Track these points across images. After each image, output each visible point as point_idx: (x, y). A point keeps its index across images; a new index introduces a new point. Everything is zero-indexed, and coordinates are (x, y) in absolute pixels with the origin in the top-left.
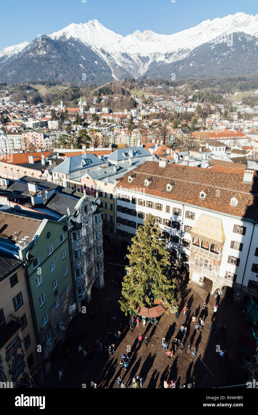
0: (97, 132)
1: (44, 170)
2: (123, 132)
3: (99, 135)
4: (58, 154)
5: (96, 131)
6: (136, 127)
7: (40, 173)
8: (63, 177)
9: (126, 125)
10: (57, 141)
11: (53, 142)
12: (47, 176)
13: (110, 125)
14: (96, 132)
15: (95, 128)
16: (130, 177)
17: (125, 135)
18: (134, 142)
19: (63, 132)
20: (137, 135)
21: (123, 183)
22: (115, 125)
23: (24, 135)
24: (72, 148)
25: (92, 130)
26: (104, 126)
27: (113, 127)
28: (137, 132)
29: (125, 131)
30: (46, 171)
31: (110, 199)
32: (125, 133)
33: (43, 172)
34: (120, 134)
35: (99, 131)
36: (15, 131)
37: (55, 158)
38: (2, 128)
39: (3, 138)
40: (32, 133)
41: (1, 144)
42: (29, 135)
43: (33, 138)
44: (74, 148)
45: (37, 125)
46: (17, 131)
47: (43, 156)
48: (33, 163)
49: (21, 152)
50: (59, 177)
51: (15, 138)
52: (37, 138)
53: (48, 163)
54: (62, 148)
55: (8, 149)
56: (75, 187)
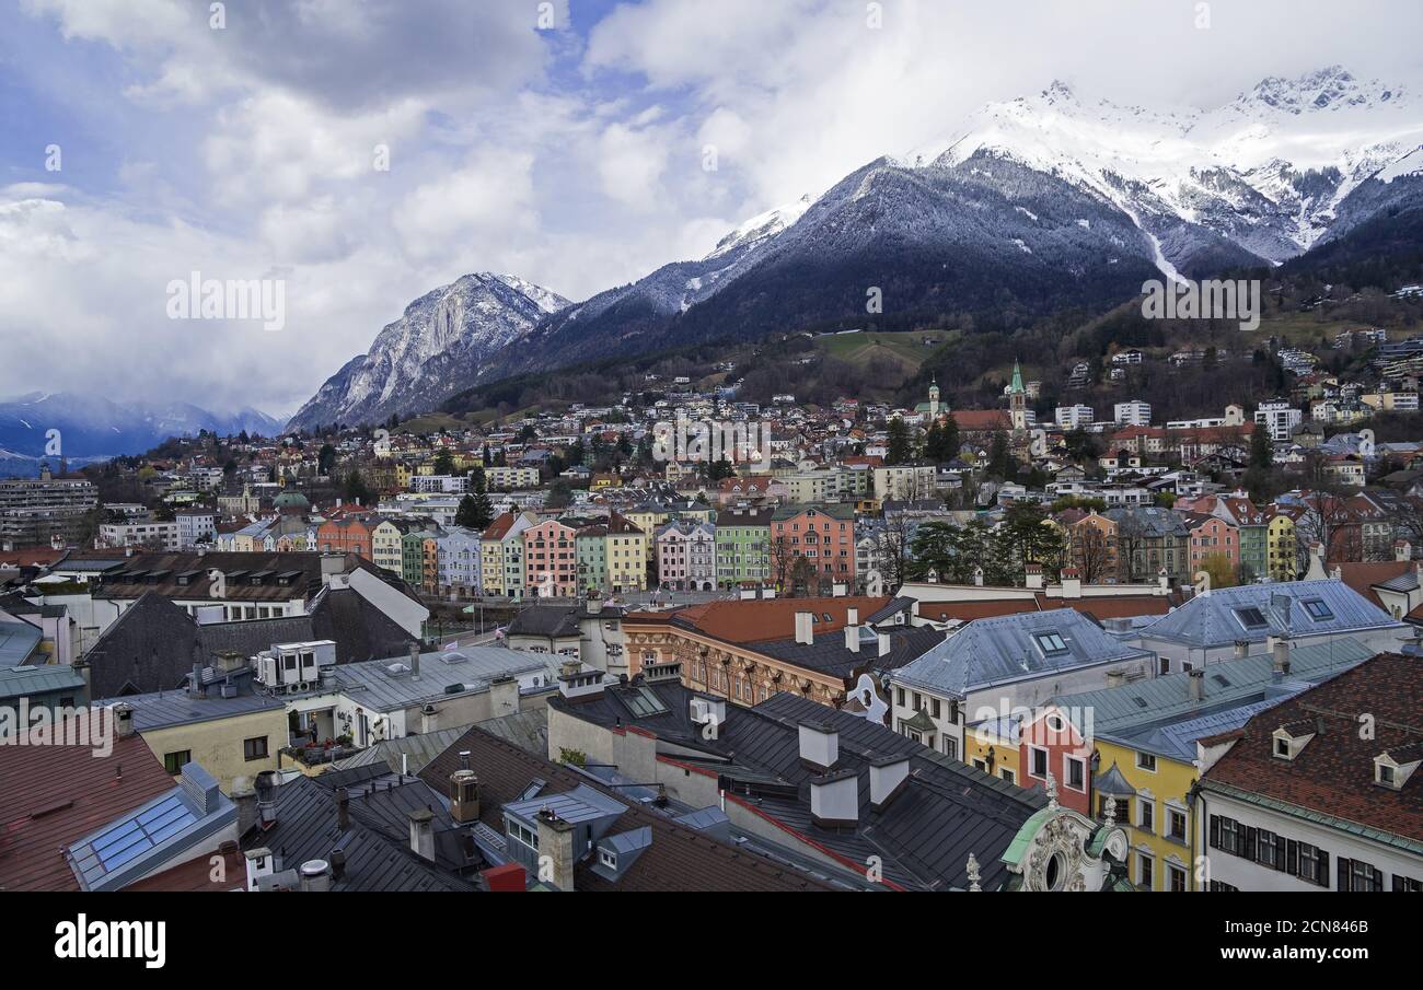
0: (1093, 513)
1: (857, 675)
2: (1222, 511)
3: (1105, 524)
4: (915, 608)
5: (1086, 506)
6: (1289, 483)
7: (836, 686)
8: (937, 714)
9: (1237, 474)
10: (908, 551)
11: (888, 556)
12: (869, 702)
13: (1155, 477)
14: (1088, 511)
15: (1077, 491)
16: (1280, 734)
17: (1232, 519)
18: (1282, 555)
19: (935, 513)
20: (1301, 521)
21: (1244, 764)
22: (1175, 476)
23: (780, 527)
24: (979, 580)
25: (1066, 505)
26: (1122, 481)
27: (1172, 484)
28: (1301, 511)
29: (1232, 504)
30: (866, 682)
32: (1235, 511)
33: (850, 684)
34: (1210, 517)
35: (1100, 507)
36: (746, 512)
37: (903, 622)
38: (701, 500)
39: (700, 538)
40: (811, 520)
41: (693, 562)
42: (796, 526)
43: (811, 535)
44: (987, 583)
45: (830, 487)
46: (753, 513)
47: (853, 616)
48: (810, 641)
49: (769, 594)
50: (917, 707)
51: (745, 537)
52: (827, 539)
53: (875, 645)
54: (934, 580)
55: (712, 580)
56: (990, 760)
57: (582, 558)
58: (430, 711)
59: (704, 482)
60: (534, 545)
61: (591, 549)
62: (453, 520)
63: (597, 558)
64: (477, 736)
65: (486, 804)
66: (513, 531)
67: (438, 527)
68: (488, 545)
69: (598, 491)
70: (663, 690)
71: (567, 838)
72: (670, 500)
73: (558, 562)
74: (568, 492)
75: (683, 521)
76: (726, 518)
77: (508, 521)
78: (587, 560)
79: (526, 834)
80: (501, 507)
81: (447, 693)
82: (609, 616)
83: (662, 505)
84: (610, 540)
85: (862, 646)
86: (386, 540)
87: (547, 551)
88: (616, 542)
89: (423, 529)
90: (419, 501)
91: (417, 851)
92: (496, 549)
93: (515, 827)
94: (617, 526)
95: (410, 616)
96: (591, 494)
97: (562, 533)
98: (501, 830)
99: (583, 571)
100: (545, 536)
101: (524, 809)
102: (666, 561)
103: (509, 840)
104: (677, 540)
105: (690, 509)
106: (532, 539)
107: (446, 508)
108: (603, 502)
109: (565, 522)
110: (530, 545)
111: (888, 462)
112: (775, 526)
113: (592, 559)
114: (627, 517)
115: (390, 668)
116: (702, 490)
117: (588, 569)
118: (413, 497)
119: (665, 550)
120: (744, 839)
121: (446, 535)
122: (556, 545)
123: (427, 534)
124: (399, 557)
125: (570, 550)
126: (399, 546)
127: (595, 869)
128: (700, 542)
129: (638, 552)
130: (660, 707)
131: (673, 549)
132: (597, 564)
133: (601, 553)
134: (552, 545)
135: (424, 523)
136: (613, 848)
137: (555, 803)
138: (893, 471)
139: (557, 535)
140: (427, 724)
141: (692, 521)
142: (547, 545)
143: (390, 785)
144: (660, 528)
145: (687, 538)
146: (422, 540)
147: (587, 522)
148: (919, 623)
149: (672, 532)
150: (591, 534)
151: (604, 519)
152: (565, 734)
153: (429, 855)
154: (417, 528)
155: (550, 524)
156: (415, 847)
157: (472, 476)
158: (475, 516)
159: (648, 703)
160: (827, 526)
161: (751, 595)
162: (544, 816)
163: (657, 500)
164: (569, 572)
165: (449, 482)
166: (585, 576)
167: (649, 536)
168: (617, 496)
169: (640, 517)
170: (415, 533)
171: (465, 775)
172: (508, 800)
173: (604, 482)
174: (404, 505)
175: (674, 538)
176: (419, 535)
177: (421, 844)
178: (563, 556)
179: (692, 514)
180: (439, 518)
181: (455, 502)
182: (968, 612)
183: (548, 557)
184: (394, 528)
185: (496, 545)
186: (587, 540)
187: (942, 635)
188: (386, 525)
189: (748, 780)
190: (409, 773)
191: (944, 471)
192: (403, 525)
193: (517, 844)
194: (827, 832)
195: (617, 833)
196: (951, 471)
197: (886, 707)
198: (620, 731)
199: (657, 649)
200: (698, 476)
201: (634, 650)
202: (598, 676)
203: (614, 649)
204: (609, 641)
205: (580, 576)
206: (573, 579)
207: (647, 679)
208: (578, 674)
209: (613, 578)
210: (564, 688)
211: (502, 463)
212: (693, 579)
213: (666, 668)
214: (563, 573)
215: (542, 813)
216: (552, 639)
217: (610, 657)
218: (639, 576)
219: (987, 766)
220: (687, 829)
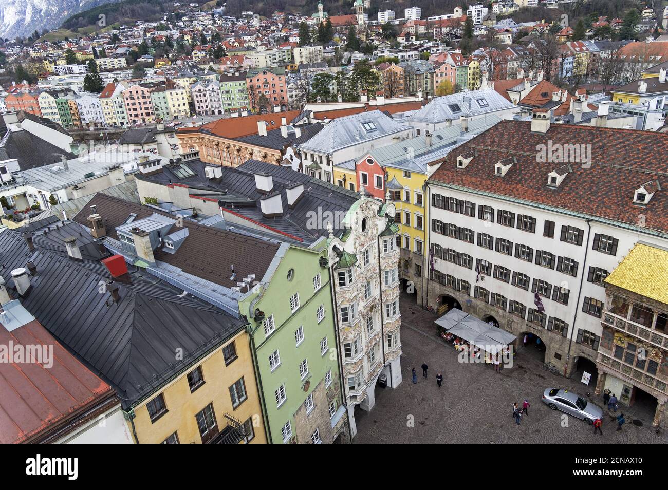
0: (393, 64)
1: (286, 148)
2: (449, 60)
3: (398, 69)
4: (312, 115)
5: (390, 61)
6: (479, 45)
7: (277, 154)
8: (321, 162)
9: (458, 42)
10: (311, 88)
11: (302, 91)
12: (292, 160)
13: (421, 45)
14: (391, 64)
15: (387, 54)
16: (460, 158)
17: (454, 64)
18: (474, 79)
19: (323, 69)
20: (482, 63)
21: (445, 172)
22: (430, 44)
23: (251, 80)
24: (340, 100)
25: (382, 62)
26: (407, 48)
27: (429, 48)
28: (483, 57)
29: (454, 56)
30: (290, 151)
31: (415, 205)
32: (455, 60)
33: (283, 153)
34: (444, 63)
35: (396, 61)
36: (234, 74)
37: (307, 122)
38: (211, 69)
39: (213, 89)
40: (265, 76)
41: (211, 101)
42: (258, 80)
43: (266, 84)
44: (343, 101)
45: (274, 59)
46: (237, 74)
47: (284, 121)
48: (265, 134)
49: (245, 114)
50: (313, 160)
51: (234, 87)
52: (274, 85)
53: (294, 134)
54: (320, 101)
55: (221, 109)
56: (344, 180)
57: (155, 103)
58: (76, 187)
59: (212, 60)
60: (129, 98)
61: (159, 98)
62: (83, 88)
63: (163, 103)
64: (100, 197)
65: (108, 228)
66: (116, 92)
67: (75, 93)
68: (105, 100)
69: (160, 68)
70: (192, 165)
71: (147, 239)
72: (196, 70)
73: (143, 106)
74: (142, 70)
75: (203, 81)
76: (224, 78)
77: (112, 88)
78: (158, 104)
79: (129, 239)
80: (108, 80)
81: (86, 178)
82: (168, 131)
83: (192, 73)
84: (168, 93)
85: (289, 134)
86: (46, 102)
87: (136, 101)
88: (171, 94)
89: (66, 95)
90: (61, 80)
91: (72, 256)
92: (109, 102)
93: (123, 237)
94: (170, 85)
95: (63, 141)
96: (155, 70)
97: (143, 91)
98: (118, 239)
99: (157, 110)
100: (134, 93)
101: (124, 229)
102: (198, 101)
103: (122, 243)
104: (202, 90)
105: (207, 75)
106: (127, 95)
107: (77, 83)
108: (162, 74)
109: (143, 85)
110: (127, 99)
111: (300, 44)
112: (248, 80)
113: (160, 103)
114: (175, 80)
115: (53, 169)
116: (211, 64)
117: (160, 109)
118: (57, 78)
119: (197, 96)
120: (232, 227)
121: (80, 97)
122: (141, 97)
123: (69, 97)
124: (56, 111)
125: (148, 100)
126: (54, 105)
127: (164, 250)
128: (213, 91)
129: (183, 98)
130: (191, 173)
131: (200, 96)
132: (163, 106)
133: (165, 100)
134: (138, 98)
135: (66, 91)
136: (171, 240)
137: (143, 225)
138: (303, 49)
139: (140, 93)
140: (76, 194)
141: (208, 81)
142: (136, 98)
143: (57, 226)
144: (192, 85)
145: (207, 89)
146: (67, 100)
147: (155, 85)
148: (314, 122)
149: (199, 86)
150: (158, 91)
151: (163, 83)
152: (146, 190)
153: (78, 256)
154: (63, 94)
155: (135, 87)
156: (70, 254)
157: (89, 64)
158: (94, 85)
159: (185, 171)
160: (273, 78)
161: (236, 115)
162: (135, 231)
163: (189, 70)
164: (150, 111)
165: (76, 68)
166: (158, 112)
167: (188, 89)
168: (168, 70)
169: (181, 80)
170: (62, 98)
171: (95, 216)
172: (120, 225)
173: (161, 63)
174: (53, 82)
175: (200, 90)
176: (65, 98)
177: (73, 253)
178: (145, 103)
179: (207, 77)
180: (75, 88)
181: (82, 79)
182: (333, 115)
183: (137, 104)
184: (49, 95)
185: (108, 100)
186: (156, 94)
187: (322, 127)
188: (44, 94)
189: (232, 201)
190: (68, 219)
191: (327, 48)
192: (54, 93)
193: (126, 244)
194: (269, 219)
195: (172, 233)
196: (330, 48)
197: (300, 161)
198: (171, 186)
199: (195, 145)
200: (208, 57)
201: (184, 146)
202: (159, 161)
203: (174, 147)
204: (171, 143)
205: (156, 112)
206: (152, 114)
207: (183, 160)
208: (147, 161)
209: (173, 112)
210: (141, 169)
211: (105, 56)
212: (213, 109)
213: (192, 154)
214: (147, 111)
215: (133, 229)
216: (142, 144)
217: (173, 151)
218: (185, 110)
219: (343, 182)
220: (204, 227)
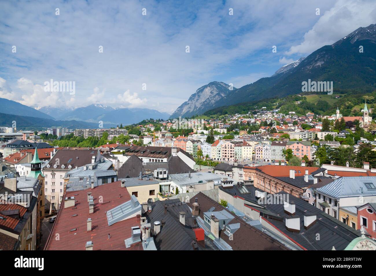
4: (326, 172)
8: (330, 203)
19: (336, 145)
23: (289, 146)
24: (348, 165)
30: (309, 191)
33: (304, 191)
36: (279, 142)
37: (322, 175)
38: (268, 138)
39: (267, 148)
40: (298, 145)
41: (265, 154)
42: (293, 146)
43: (298, 150)
44: (350, 166)
45: (304, 137)
46: (281, 142)
47: (307, 172)
48: (294, 178)
49: (283, 164)
51: (279, 149)
52: (302, 150)
53: (313, 181)
54: (333, 164)
55: (269, 159)
56: (347, 219)
57: (236, 152)
58: (191, 187)
59: (269, 134)
60: (224, 148)
61: (238, 150)
62: (205, 141)
63: (240, 152)
64: (201, 194)
65: (200, 211)
66: (219, 144)
67: (201, 143)
68: (213, 147)
69: (241, 135)
70: (249, 187)
71: (217, 224)
72: (259, 138)
73: (230, 152)
74: (233, 135)
75: (262, 144)
76: (274, 144)
77: (218, 142)
78: (237, 152)
79: (209, 221)
80: (216, 138)
81: (198, 183)
82: (240, 167)
83: (257, 139)
84: (243, 147)
85: (309, 181)
86: (189, 144)
87: (227, 149)
88: (245, 148)
89: (198, 143)
90: (198, 136)
91: (181, 222)
92: (215, 148)
93: (206, 219)
94: (245, 144)
95: (191, 163)
96: (239, 136)
97: (231, 145)
98: (203, 219)
99: (236, 155)
100: (227, 146)
101: (208, 214)
102: (257, 154)
103: (205, 221)
104: (261, 148)
105: (265, 141)
106: (224, 146)
108: (242, 138)
109: (232, 142)
110: (223, 148)
111: (323, 131)
112: (287, 146)
113: (238, 152)
114: (248, 142)
115: (184, 176)
116: (268, 136)
117: (237, 154)
118: (196, 135)
119: (257, 151)
120: (266, 230)
121: (203, 144)
122: (230, 148)
123: (199, 144)
124: (192, 149)
125: (232, 150)
126: (192, 146)
127: (225, 232)
128: (267, 149)
129: (250, 151)
130: (247, 192)
131: (259, 151)
132: (239, 153)
133: (240, 151)
134: (228, 148)
135: (198, 141)
136: (229, 227)
137: (217, 214)
138: (324, 133)
139: (230, 146)
140: (191, 190)
141: (265, 144)
142: (227, 148)
143: (179, 204)
144: (256, 145)
145: (263, 148)
146: (198, 145)
147: (237, 143)
148: (328, 176)
149: (259, 146)
150: (238, 146)
151: (242, 142)
152: (223, 196)
153: (184, 223)
154: (196, 142)
155: (228, 143)
156: (180, 221)
157: (211, 131)
158: (210, 140)
159: (244, 190)
160: (302, 147)
161: (278, 164)
162: (213, 218)
163: (256, 138)
164: (232, 155)
165: (206, 132)
166: (236, 156)
167: (253, 147)
168: (246, 136)
169: (251, 142)
170: (196, 144)
171: (196, 204)
172: (206, 211)
173: (243, 133)
174: (195, 137)
175: (259, 148)
176: (197, 144)
177: (182, 220)
178: (231, 151)
179: (265, 142)
180: (202, 140)
181: (206, 137)
182: (342, 174)
183: (227, 151)
184: (191, 142)
185: (215, 147)
186: (237, 147)
187: (333, 180)
188: (189, 141)
189: (268, 214)
190: (184, 202)
191: (340, 134)
192: (193, 142)
193: (206, 223)
194: (290, 232)
195: (231, 224)
196: (342, 134)
197: (315, 199)
198: (236, 197)
199: (252, 176)
200: (267, 132)
201: (246, 176)
202: (232, 182)
203: (241, 175)
204: (240, 173)
205: (235, 156)
206: (233, 157)
207: (245, 184)
208: (226, 181)
209: (243, 157)
210: (223, 184)
211: (218, 128)
212: (264, 159)
213: (250, 181)
214: (231, 155)
215: (212, 216)
216: (225, 171)
217: (240, 177)
218: (250, 157)
219: (346, 220)
220: (249, 225)
